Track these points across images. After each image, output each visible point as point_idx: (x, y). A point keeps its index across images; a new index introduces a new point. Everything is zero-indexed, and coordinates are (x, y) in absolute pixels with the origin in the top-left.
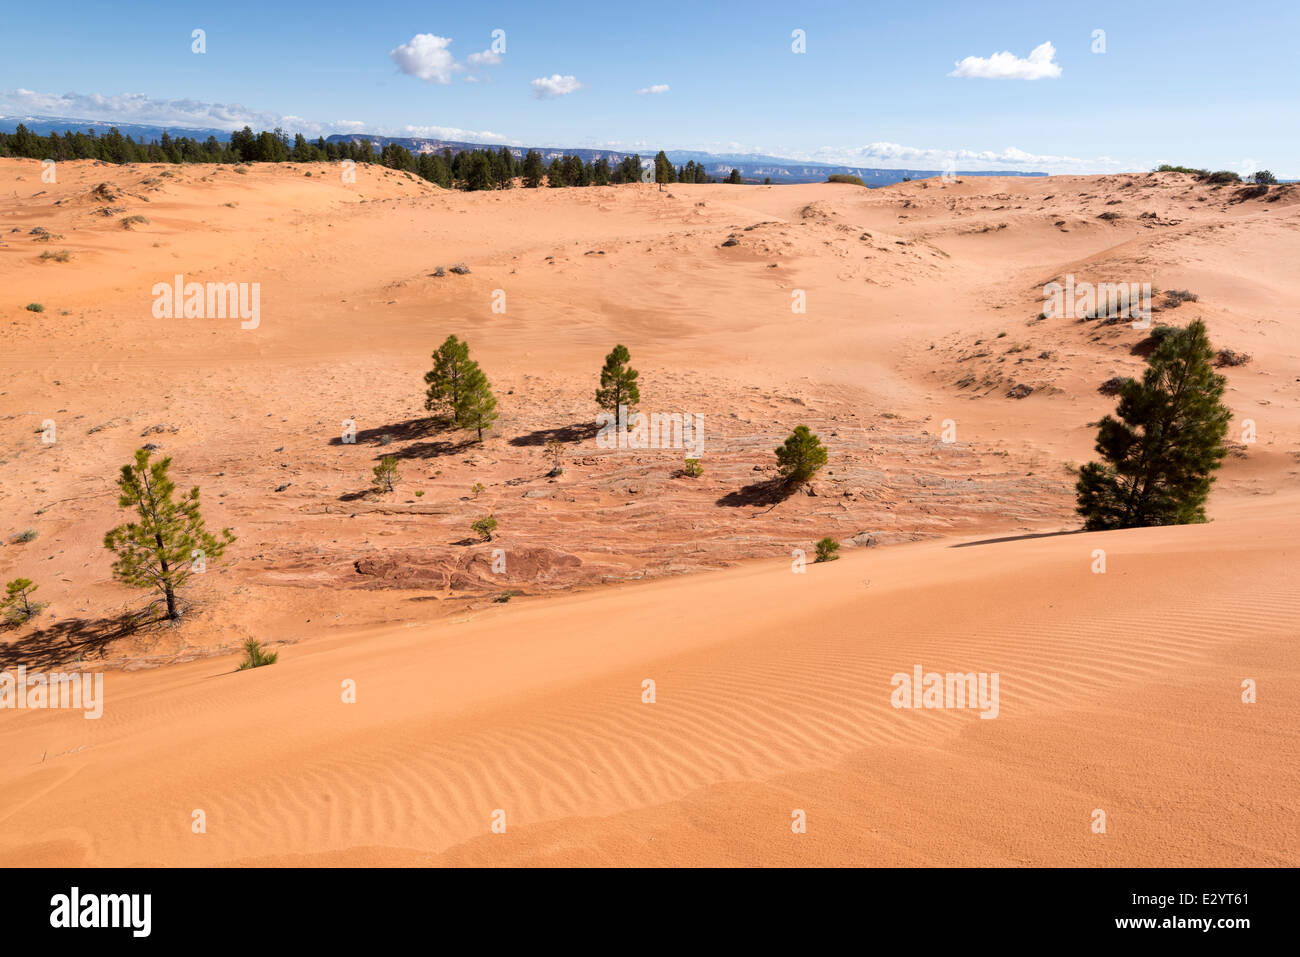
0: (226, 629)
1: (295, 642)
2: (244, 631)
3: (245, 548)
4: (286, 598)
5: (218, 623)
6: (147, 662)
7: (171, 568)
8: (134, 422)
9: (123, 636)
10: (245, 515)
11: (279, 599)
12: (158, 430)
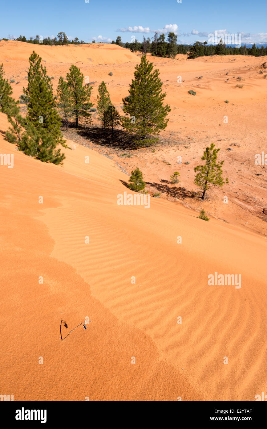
0: (213, 209)
1: (228, 223)
2: (217, 212)
3: (234, 189)
4: (235, 209)
5: (212, 206)
6: (189, 206)
7: (208, 183)
8: (230, 141)
9: (190, 197)
10: (241, 179)
11: (233, 208)
12: (235, 145)
